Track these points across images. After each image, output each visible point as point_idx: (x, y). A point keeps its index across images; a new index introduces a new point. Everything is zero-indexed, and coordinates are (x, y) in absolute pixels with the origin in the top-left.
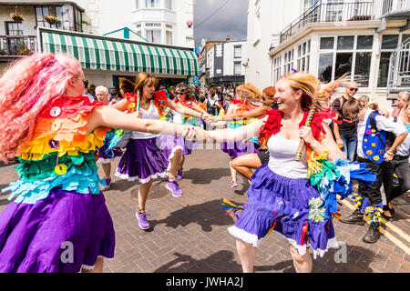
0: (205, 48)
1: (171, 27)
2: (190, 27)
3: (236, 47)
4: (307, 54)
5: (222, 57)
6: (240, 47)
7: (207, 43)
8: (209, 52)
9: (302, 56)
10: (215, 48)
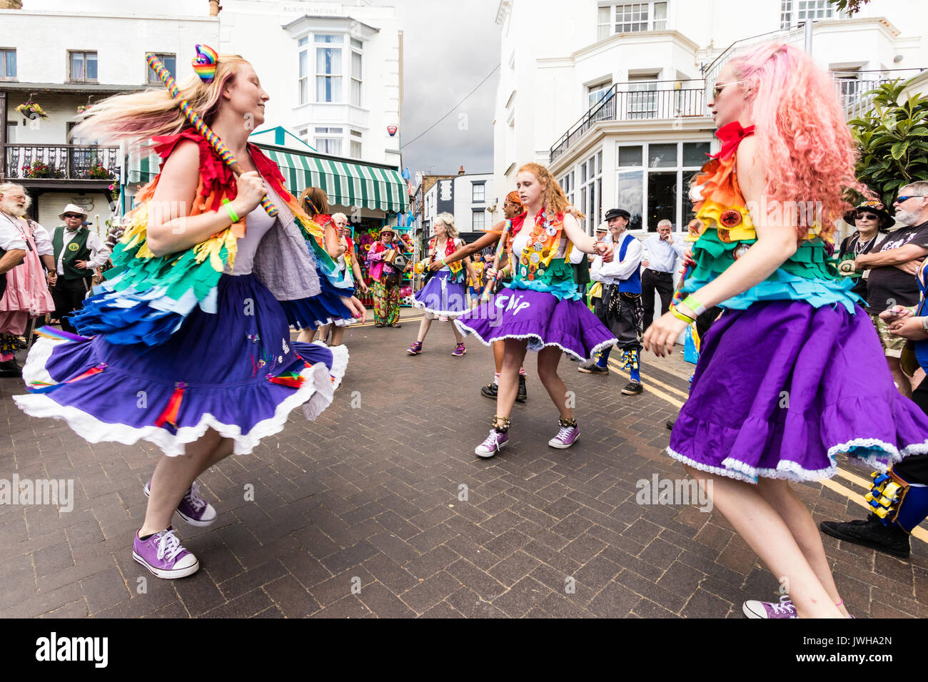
0: (422, 186)
1: (359, 134)
2: (392, 135)
3: (475, 184)
4: (597, 176)
5: (452, 201)
6: (482, 183)
7: (425, 178)
8: (428, 194)
9: (589, 181)
10: (439, 185)
